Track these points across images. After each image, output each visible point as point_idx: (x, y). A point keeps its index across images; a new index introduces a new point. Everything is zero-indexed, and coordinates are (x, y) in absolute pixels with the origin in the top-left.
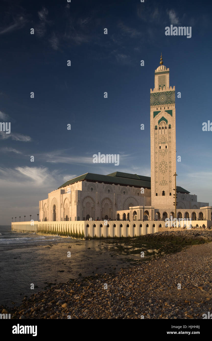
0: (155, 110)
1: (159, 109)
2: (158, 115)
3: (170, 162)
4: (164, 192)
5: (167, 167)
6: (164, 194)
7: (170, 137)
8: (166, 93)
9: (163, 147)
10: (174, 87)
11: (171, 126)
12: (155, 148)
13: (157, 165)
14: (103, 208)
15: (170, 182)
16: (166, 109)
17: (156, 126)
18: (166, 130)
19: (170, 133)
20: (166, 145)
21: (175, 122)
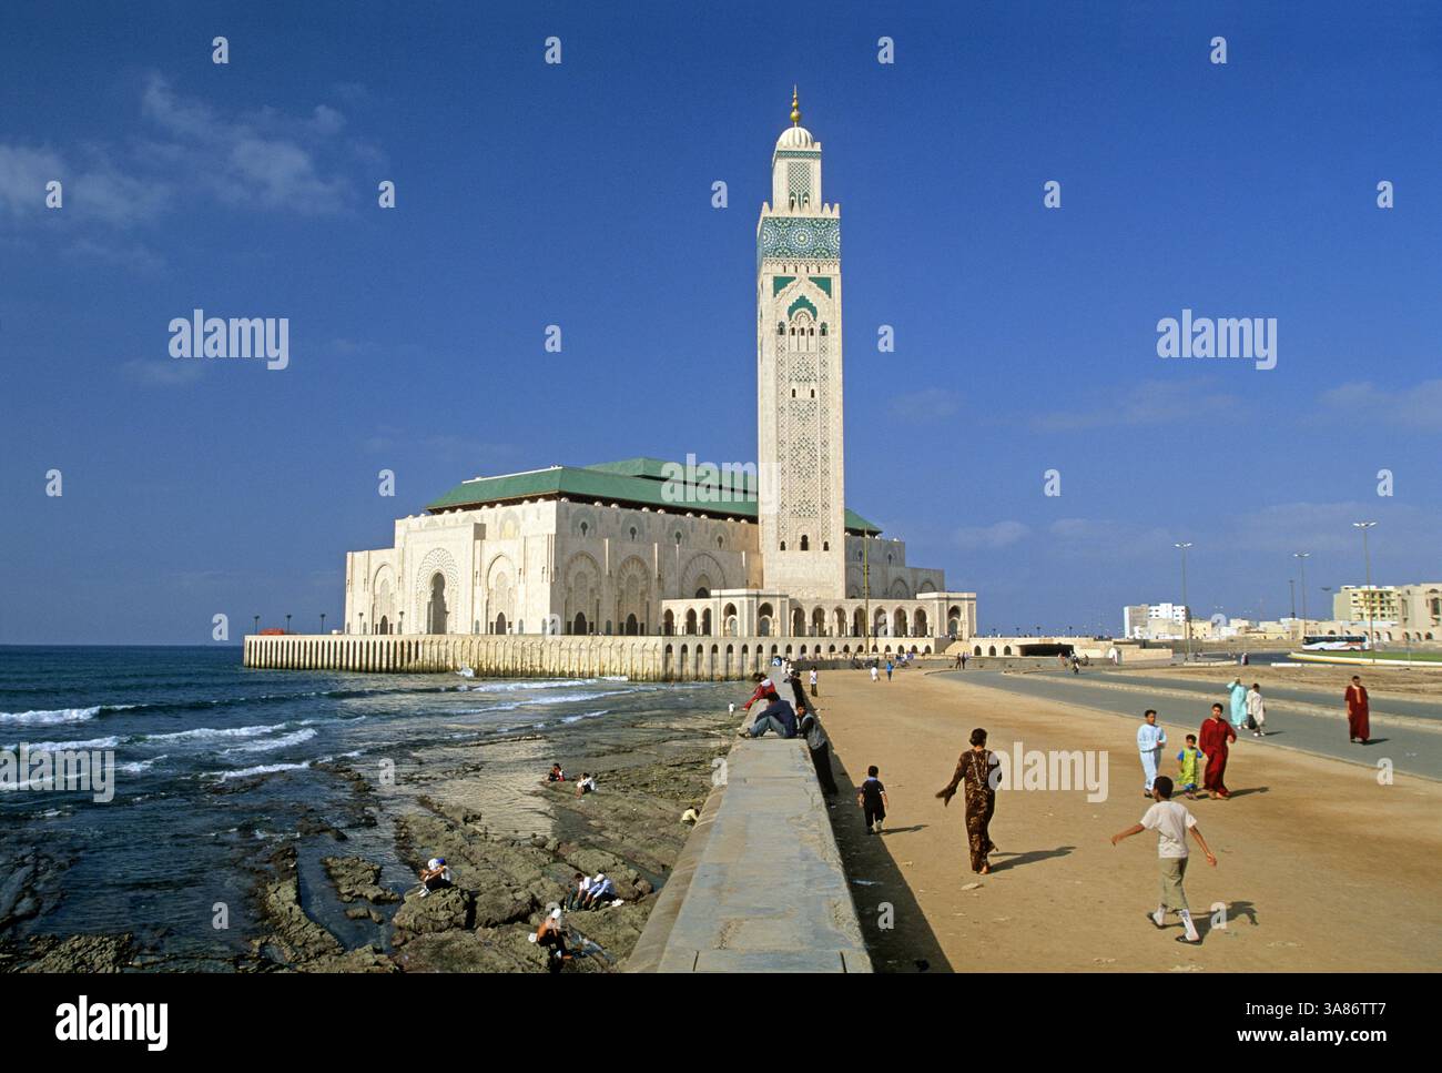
0: (779, 271)
1: (791, 271)
2: (786, 289)
3: (825, 444)
4: (805, 538)
5: (814, 458)
6: (805, 546)
7: (824, 364)
8: (813, 223)
9: (803, 394)
10: (837, 205)
11: (829, 329)
12: (780, 394)
13: (786, 450)
14: (622, 592)
15: (825, 506)
16: (814, 271)
17: (781, 324)
18: (812, 340)
19: (824, 350)
20: (813, 386)
21: (839, 316)
